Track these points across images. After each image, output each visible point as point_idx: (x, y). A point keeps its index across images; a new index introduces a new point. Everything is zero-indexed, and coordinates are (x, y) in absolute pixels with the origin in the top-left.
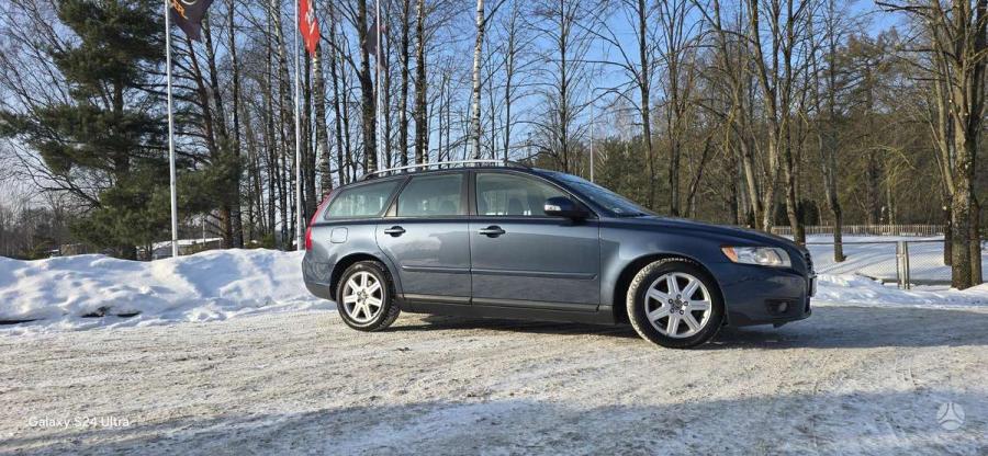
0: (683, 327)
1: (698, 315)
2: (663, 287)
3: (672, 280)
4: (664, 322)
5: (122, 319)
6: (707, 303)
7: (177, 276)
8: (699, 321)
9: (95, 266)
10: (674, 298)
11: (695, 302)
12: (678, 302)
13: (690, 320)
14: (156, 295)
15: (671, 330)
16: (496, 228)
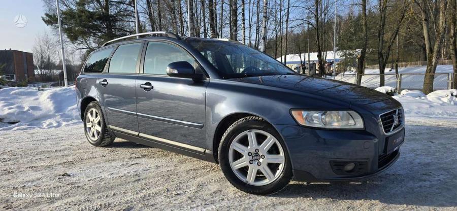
0: (260, 176)
1: (273, 167)
2: (244, 141)
3: (252, 136)
4: (244, 171)
5: (9, 125)
6: (282, 157)
7: (48, 100)
8: (274, 173)
9: (13, 94)
10: (253, 151)
11: (271, 156)
12: (257, 154)
13: (266, 171)
14: (31, 111)
15: (250, 179)
16: (149, 84)
